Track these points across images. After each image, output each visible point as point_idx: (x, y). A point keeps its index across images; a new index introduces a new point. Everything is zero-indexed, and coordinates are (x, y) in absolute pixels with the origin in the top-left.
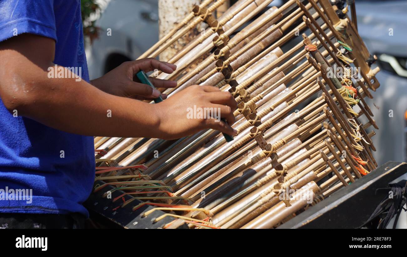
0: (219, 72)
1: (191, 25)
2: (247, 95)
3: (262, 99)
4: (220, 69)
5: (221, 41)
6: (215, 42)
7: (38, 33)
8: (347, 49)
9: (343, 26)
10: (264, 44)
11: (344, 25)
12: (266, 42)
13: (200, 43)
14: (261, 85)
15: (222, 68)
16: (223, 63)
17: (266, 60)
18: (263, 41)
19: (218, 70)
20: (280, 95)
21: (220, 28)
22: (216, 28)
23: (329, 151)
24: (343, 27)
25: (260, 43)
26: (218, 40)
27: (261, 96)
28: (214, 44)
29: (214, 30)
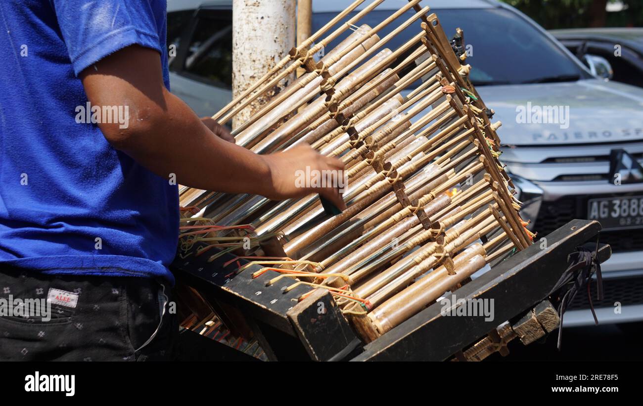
0: (332, 118)
1: (289, 69)
2: (374, 143)
3: (394, 147)
4: (334, 115)
5: (330, 85)
6: (323, 86)
7: (145, 44)
8: (472, 98)
9: (464, 72)
10: (379, 90)
11: (466, 71)
12: (381, 88)
13: (302, 87)
14: (390, 131)
15: (336, 113)
16: (337, 108)
17: (386, 106)
18: (378, 87)
19: (331, 116)
20: (413, 144)
21: (326, 70)
22: (321, 71)
23: (498, 207)
24: (464, 74)
25: (375, 90)
26: (326, 84)
27: (394, 145)
28: (322, 89)
29: (318, 73)
